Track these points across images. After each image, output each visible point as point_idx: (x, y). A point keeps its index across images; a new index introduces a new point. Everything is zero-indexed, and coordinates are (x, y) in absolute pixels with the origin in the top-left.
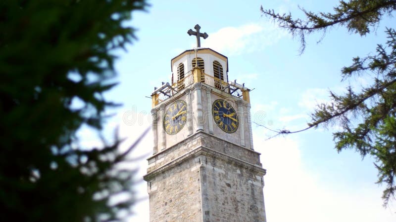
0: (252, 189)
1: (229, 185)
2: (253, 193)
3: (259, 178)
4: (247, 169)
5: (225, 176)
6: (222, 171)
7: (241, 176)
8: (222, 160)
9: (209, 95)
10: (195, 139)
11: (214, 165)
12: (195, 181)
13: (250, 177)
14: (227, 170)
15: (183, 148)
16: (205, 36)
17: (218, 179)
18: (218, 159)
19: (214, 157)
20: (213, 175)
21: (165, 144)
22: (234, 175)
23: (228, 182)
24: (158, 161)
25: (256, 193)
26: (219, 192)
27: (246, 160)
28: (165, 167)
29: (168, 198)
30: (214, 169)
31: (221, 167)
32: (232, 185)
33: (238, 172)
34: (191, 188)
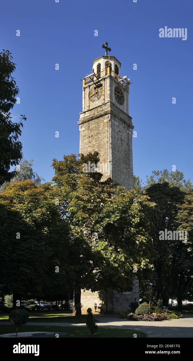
0: (128, 135)
1: (120, 131)
2: (128, 137)
3: (131, 130)
4: (127, 124)
5: (118, 127)
6: (117, 124)
7: (124, 127)
8: (118, 118)
9: (114, 83)
10: (107, 105)
11: (115, 120)
12: (106, 127)
13: (128, 129)
14: (119, 124)
15: (100, 109)
16: (110, 50)
17: (116, 127)
18: (116, 117)
19: (115, 116)
20: (114, 125)
21: (89, 107)
22: (122, 127)
23: (119, 130)
24: (86, 115)
25: (129, 137)
26: (116, 134)
27: (126, 120)
28: (90, 118)
29: (91, 134)
30: (114, 122)
31: (117, 122)
32: (121, 132)
33: (123, 125)
34: (103, 131)
